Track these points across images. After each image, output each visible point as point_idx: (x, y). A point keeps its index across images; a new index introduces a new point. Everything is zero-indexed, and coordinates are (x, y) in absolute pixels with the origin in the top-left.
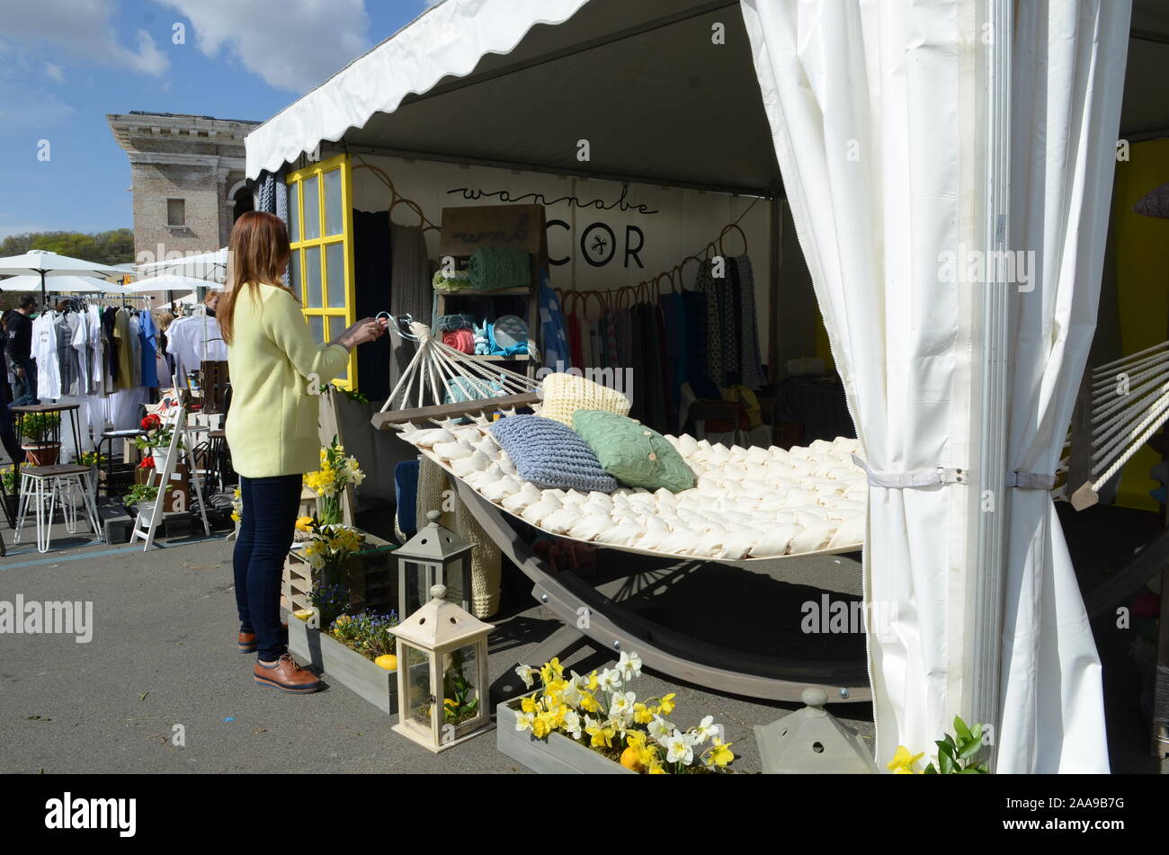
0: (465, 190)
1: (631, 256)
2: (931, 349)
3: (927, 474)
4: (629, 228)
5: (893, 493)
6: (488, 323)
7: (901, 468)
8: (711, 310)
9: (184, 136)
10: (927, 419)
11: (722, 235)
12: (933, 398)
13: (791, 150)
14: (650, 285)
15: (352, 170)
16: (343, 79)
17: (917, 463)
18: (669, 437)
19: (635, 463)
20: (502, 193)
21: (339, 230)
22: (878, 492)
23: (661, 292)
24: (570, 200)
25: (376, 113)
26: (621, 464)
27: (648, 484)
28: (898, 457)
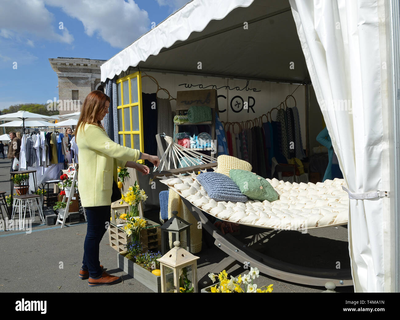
0: (186, 84)
1: (250, 108)
2: (373, 143)
3: (373, 194)
4: (249, 97)
5: (359, 201)
6: (195, 136)
7: (362, 191)
8: (283, 129)
9: (78, 66)
10: (372, 172)
11: (286, 99)
12: (374, 163)
13: (313, 65)
14: (258, 120)
15: (142, 78)
16: (138, 43)
17: (369, 189)
18: (268, 179)
19: (255, 190)
20: (200, 85)
21: (137, 101)
22: (353, 201)
23: (263, 122)
24: (226, 87)
25: (151, 55)
26: (249, 191)
27: (260, 199)
28: (361, 187)
